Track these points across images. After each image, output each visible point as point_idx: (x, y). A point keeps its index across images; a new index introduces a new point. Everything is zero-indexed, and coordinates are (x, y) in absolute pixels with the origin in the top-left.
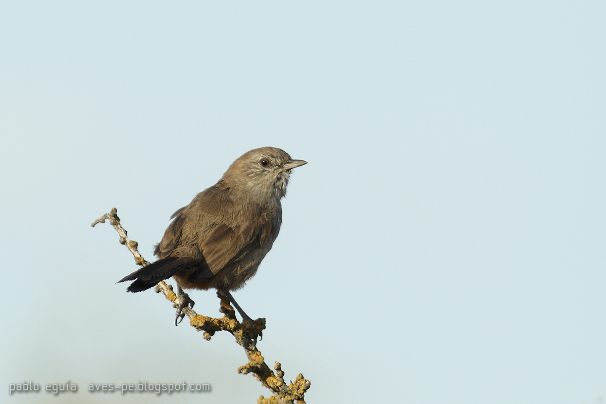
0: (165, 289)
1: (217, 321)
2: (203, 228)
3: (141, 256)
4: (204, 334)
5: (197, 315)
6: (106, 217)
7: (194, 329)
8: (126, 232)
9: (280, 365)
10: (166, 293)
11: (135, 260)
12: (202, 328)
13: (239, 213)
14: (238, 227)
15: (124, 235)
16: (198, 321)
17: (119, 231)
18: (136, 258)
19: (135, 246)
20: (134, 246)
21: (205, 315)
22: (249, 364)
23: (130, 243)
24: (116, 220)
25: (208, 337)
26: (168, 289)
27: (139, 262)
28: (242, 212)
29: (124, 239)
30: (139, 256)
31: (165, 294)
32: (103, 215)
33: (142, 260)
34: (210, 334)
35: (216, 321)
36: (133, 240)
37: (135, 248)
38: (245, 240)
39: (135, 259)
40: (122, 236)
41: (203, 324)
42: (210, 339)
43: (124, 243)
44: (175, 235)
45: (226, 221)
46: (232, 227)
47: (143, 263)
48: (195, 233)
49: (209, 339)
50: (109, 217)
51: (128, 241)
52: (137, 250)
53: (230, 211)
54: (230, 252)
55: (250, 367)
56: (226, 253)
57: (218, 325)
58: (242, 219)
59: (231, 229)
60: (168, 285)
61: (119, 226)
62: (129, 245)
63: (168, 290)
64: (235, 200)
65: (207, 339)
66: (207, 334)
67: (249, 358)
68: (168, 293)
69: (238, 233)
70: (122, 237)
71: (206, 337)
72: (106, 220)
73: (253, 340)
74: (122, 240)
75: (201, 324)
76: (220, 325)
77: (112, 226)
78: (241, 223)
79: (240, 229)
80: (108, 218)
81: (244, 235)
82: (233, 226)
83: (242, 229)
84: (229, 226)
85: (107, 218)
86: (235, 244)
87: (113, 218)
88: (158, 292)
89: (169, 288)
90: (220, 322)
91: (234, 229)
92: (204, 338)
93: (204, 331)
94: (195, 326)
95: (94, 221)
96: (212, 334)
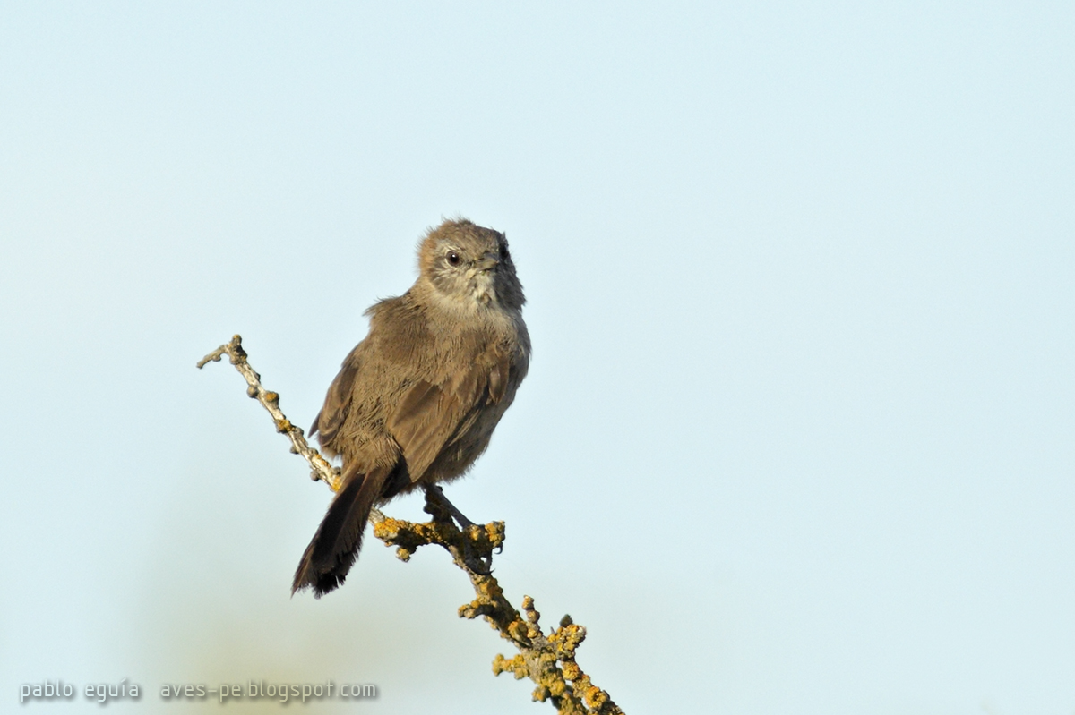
0: (328, 474)
1: (420, 528)
2: (387, 390)
3: (285, 417)
4: (398, 551)
5: (385, 519)
6: (222, 350)
7: (381, 543)
8: (258, 377)
9: (533, 601)
10: (330, 480)
11: (274, 425)
12: (394, 541)
13: (447, 355)
14: (448, 381)
15: (255, 382)
16: (387, 528)
17: (246, 374)
18: (277, 422)
19: (275, 400)
20: (273, 401)
21: (399, 517)
22: (477, 601)
23: (265, 396)
24: (240, 355)
25: (406, 556)
26: (333, 474)
27: (282, 428)
28: (452, 354)
29: (256, 388)
30: (281, 418)
31: (328, 483)
32: (217, 347)
33: (287, 425)
34: (408, 550)
35: (418, 528)
36: (271, 390)
37: (274, 404)
38: (465, 402)
39: (275, 423)
40: (251, 383)
41: (396, 535)
42: (408, 558)
43: (255, 395)
44: (342, 401)
45: (425, 374)
46: (438, 383)
47: (288, 430)
48: (375, 400)
49: (406, 559)
50: (227, 350)
51: (262, 391)
52: (278, 408)
53: (431, 354)
54: (441, 431)
55: (480, 606)
56: (434, 433)
57: (422, 534)
58: (454, 365)
59: (435, 388)
60: (333, 467)
61: (246, 366)
62: (263, 399)
63: (334, 476)
64: (437, 332)
65: (404, 560)
66: (403, 551)
67: (477, 590)
68: (335, 481)
69: (450, 391)
70: (251, 386)
71: (402, 555)
72: (224, 357)
73: (484, 559)
74: (252, 390)
75: (393, 535)
76: (425, 535)
77: (233, 366)
78: (454, 373)
79: (451, 386)
80: (227, 353)
81: (461, 395)
82: (438, 381)
83: (456, 384)
84: (433, 383)
85: (224, 352)
86: (449, 414)
87: (235, 352)
88: (317, 479)
89: (335, 472)
90: (425, 529)
91: (441, 388)
92: (399, 558)
93: (397, 546)
94: (382, 538)
95: (201, 359)
96: (413, 550)
